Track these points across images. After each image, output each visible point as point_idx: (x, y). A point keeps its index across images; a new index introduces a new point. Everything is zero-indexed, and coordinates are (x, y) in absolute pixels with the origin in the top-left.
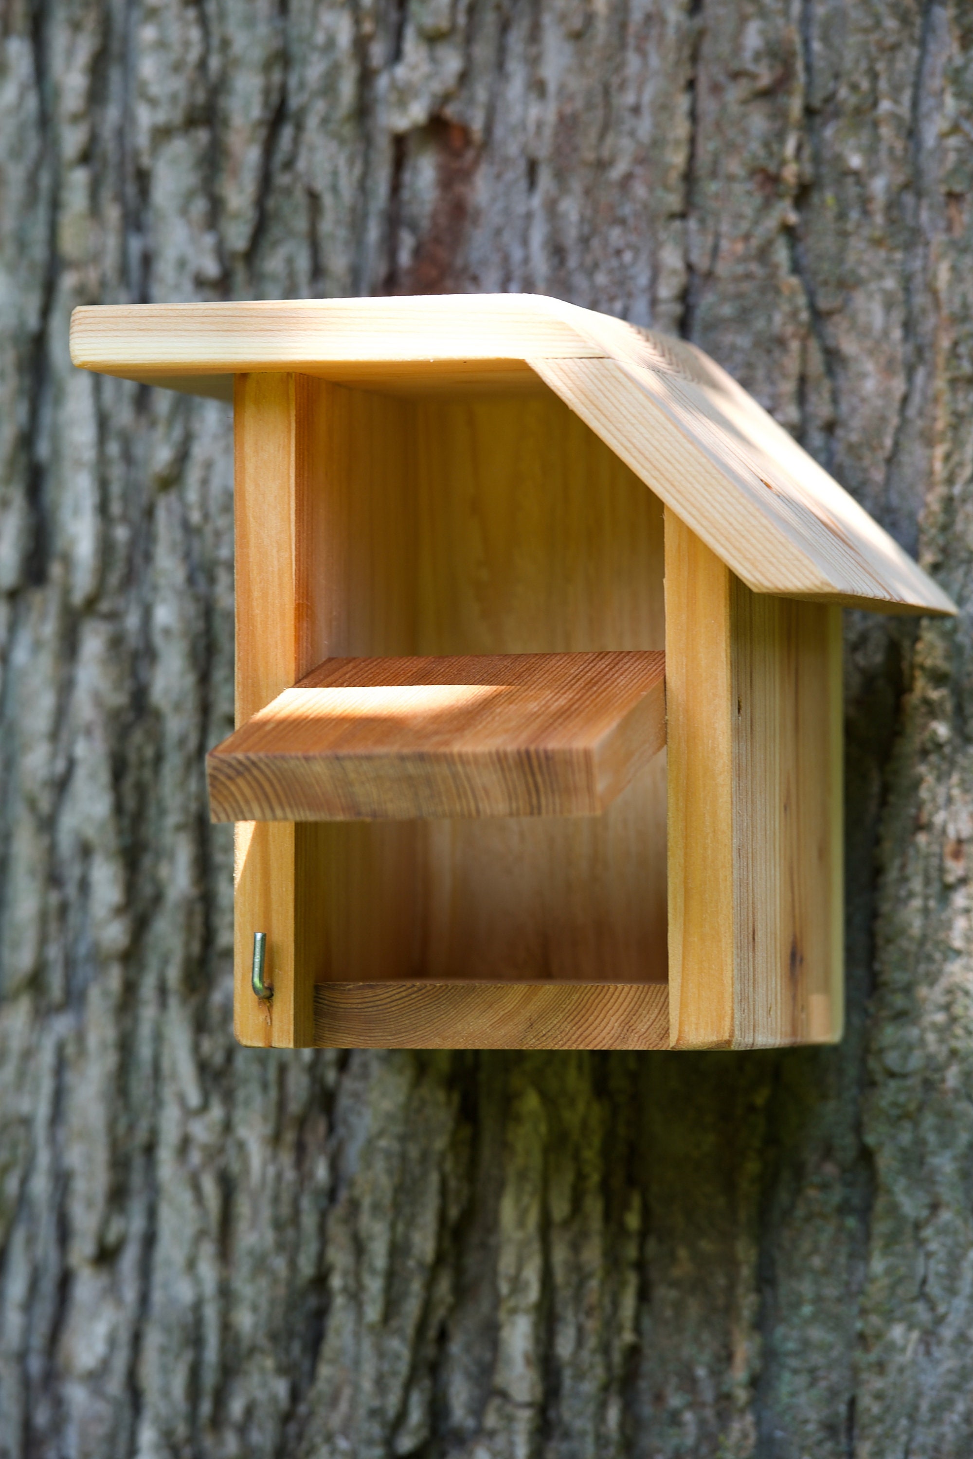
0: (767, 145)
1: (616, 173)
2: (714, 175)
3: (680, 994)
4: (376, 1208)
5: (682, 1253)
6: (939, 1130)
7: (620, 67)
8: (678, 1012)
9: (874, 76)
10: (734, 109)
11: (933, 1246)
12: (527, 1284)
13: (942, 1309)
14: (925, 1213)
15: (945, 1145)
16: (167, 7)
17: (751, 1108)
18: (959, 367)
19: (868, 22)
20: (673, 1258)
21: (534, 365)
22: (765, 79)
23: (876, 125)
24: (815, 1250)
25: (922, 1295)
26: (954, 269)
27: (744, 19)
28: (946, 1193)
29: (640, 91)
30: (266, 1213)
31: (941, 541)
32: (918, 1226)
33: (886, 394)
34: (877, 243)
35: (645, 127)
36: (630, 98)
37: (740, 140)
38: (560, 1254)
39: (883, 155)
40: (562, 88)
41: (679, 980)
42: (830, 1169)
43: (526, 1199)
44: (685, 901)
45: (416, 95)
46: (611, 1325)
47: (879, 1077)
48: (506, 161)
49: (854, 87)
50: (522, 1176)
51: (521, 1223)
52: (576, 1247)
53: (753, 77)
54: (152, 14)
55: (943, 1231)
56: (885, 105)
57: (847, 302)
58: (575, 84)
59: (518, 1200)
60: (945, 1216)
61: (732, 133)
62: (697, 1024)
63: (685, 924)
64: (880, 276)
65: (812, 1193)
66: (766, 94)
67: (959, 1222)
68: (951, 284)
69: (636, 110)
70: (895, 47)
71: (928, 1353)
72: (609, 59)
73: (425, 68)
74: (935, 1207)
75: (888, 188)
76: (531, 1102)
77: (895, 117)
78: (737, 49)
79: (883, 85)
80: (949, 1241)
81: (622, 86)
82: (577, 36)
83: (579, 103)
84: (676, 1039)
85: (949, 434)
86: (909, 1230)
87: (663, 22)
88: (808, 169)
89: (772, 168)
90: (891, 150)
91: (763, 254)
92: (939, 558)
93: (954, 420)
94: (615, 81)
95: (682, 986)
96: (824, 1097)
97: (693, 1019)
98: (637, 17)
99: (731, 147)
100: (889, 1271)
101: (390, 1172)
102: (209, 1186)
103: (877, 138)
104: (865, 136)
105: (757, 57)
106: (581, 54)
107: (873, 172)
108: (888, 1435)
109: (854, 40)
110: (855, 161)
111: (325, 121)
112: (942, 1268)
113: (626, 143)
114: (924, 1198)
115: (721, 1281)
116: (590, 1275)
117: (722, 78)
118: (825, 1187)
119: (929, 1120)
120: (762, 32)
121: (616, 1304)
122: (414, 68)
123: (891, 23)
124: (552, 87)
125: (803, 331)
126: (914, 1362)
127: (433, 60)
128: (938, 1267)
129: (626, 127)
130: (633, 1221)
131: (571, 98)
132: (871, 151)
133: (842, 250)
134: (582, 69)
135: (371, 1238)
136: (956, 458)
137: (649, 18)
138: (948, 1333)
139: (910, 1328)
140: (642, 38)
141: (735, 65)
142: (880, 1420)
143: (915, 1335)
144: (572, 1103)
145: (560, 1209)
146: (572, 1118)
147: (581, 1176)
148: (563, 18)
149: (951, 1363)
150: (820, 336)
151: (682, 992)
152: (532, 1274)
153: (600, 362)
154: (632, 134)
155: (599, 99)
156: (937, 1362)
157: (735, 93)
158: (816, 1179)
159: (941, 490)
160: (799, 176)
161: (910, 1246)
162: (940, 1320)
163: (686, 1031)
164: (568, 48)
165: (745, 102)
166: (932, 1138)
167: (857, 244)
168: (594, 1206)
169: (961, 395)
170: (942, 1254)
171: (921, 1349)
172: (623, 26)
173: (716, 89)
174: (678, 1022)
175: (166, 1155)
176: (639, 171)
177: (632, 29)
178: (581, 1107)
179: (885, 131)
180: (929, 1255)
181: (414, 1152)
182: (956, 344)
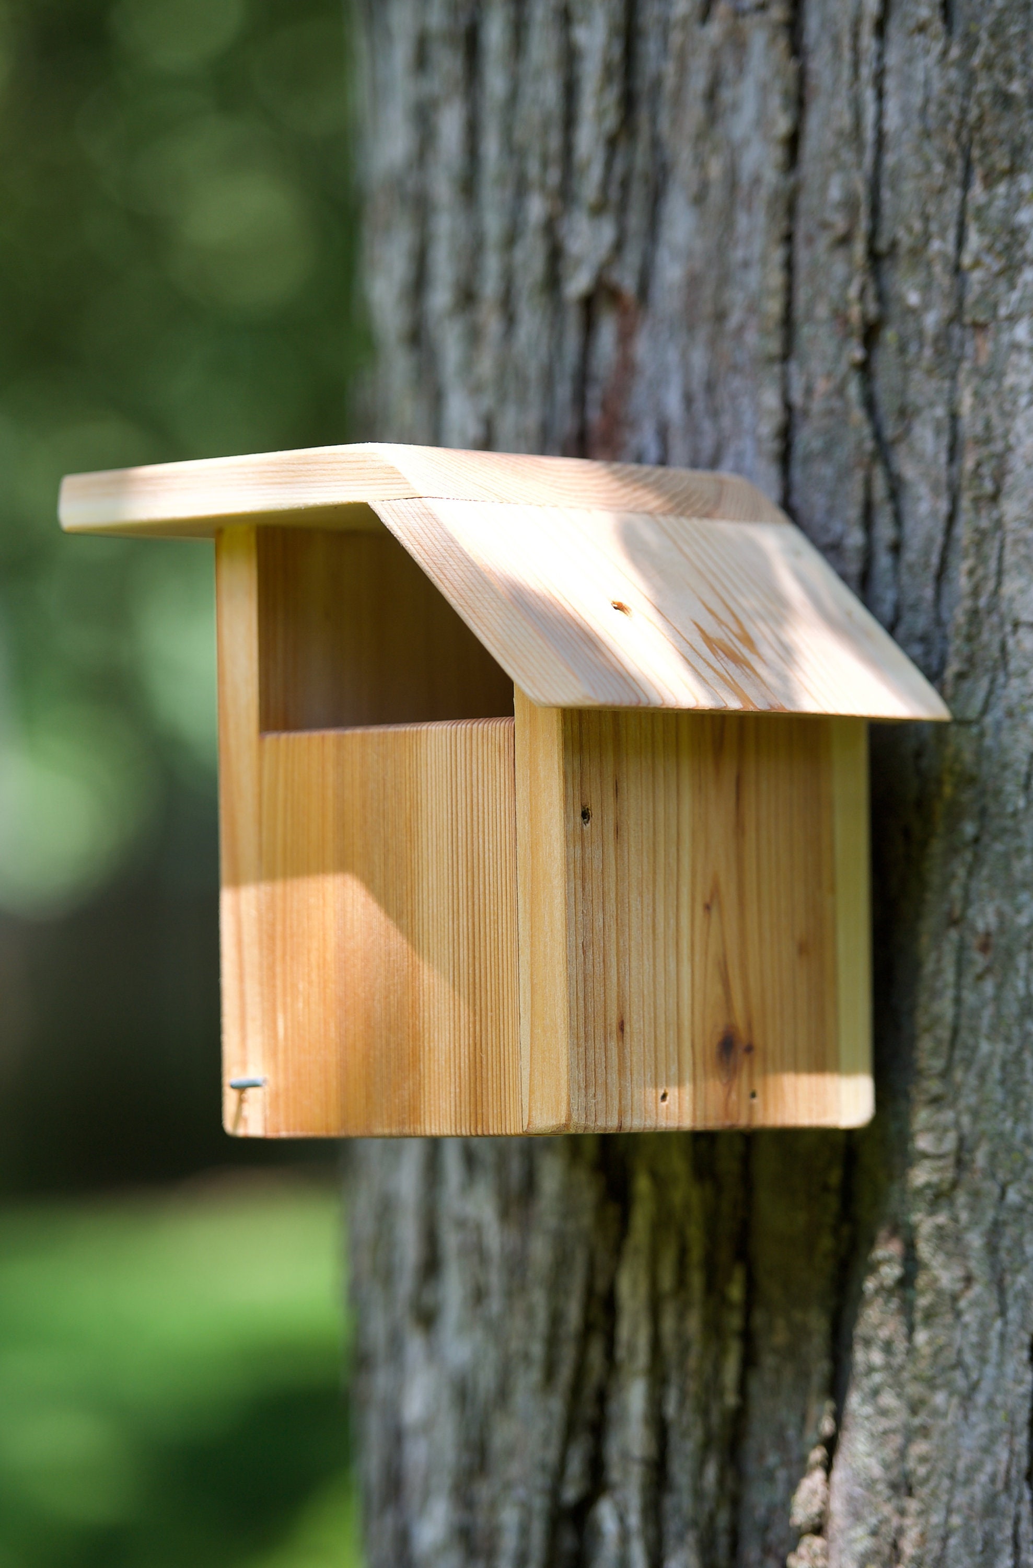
0: (840, 288)
1: (732, 323)
2: (809, 319)
3: (529, 1082)
5: (780, 1323)
6: (972, 1209)
8: (528, 1099)
9: (926, 218)
10: (822, 257)
11: (967, 1318)
13: (974, 1376)
14: (959, 1286)
15: (975, 1222)
17: (825, 1188)
18: (981, 486)
19: (921, 168)
20: (771, 1328)
21: (374, 507)
22: (840, 228)
23: (929, 265)
25: (959, 1364)
26: (976, 394)
27: (827, 175)
28: (976, 1268)
29: (749, 247)
31: (966, 650)
32: (955, 1298)
33: (934, 513)
34: (930, 372)
35: (753, 280)
36: (741, 254)
37: (825, 286)
39: (935, 291)
40: (691, 250)
41: (528, 1069)
44: (532, 995)
45: (585, 264)
46: (712, 1387)
49: (910, 229)
50: (637, 1251)
51: (635, 1293)
52: (681, 1317)
53: (833, 226)
55: (974, 1303)
56: (936, 245)
57: (908, 431)
60: (976, 1289)
61: (820, 280)
62: (541, 1109)
63: (532, 1017)
64: (932, 405)
66: (841, 242)
67: (984, 1296)
68: (974, 408)
69: (746, 265)
70: (942, 190)
71: (966, 1417)
73: (594, 240)
74: (968, 1280)
75: (938, 322)
77: (942, 254)
78: (823, 202)
79: (934, 227)
80: (979, 1313)
81: (734, 244)
82: (697, 200)
83: (702, 263)
84: (527, 1123)
85: (972, 551)
86: (946, 1302)
88: (872, 309)
89: (842, 309)
90: (942, 287)
91: (840, 391)
92: (965, 667)
93: (977, 537)
94: (725, 239)
95: (530, 1075)
97: (539, 1105)
99: (820, 293)
100: (930, 1342)
103: (930, 276)
104: (921, 276)
105: (837, 208)
106: (702, 216)
107: (927, 307)
108: (934, 1494)
109: (911, 185)
110: (913, 299)
112: (974, 1339)
113: (739, 294)
114: (959, 1272)
117: (813, 230)
119: (962, 1198)
120: (841, 184)
121: (717, 1369)
123: (938, 168)
124: (683, 250)
125: (866, 459)
126: (955, 1425)
127: (596, 230)
128: (971, 1337)
129: (739, 281)
130: (736, 1292)
132: (926, 288)
133: (906, 381)
134: (703, 230)
136: (980, 572)
137: (753, 181)
138: (981, 1399)
139: (951, 1394)
140: (749, 199)
141: (820, 218)
142: (926, 1480)
143: (955, 1401)
144: (677, 1183)
145: (667, 1281)
146: (675, 1197)
147: (683, 1252)
148: (686, 185)
149: (983, 1428)
150: (887, 463)
151: (530, 1080)
152: (642, 1341)
153: (420, 501)
154: (744, 286)
155: (715, 259)
156: (973, 1426)
157: (824, 241)
159: (967, 603)
160: (864, 315)
161: (949, 1318)
162: (974, 1387)
163: (534, 1115)
164: (690, 213)
165: (829, 249)
166: (965, 1217)
167: (917, 376)
168: (697, 1278)
169: (984, 513)
170: (974, 1326)
171: (960, 1414)
172: (733, 190)
173: (810, 240)
174: (528, 1107)
176: (750, 320)
178: (683, 1186)
179: (938, 269)
180: (966, 1326)
181: (569, 1229)
182: (979, 465)
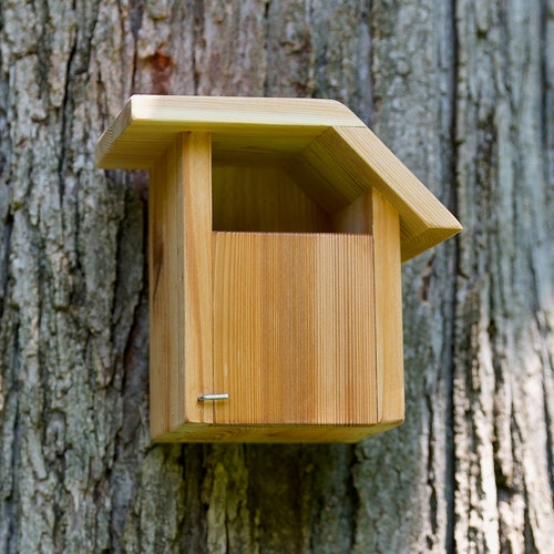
0: (299, 72)
1: (235, 81)
2: (274, 85)
4: (148, 515)
5: (275, 535)
6: (383, 481)
7: (237, 37)
9: (341, 48)
10: (283, 58)
11: (380, 529)
12: (220, 546)
14: (378, 516)
15: (385, 488)
16: (20, 2)
17: (305, 473)
19: (338, 26)
20: (271, 537)
22: (298, 46)
23: (342, 67)
24: (330, 533)
25: (376, 550)
27: (286, 22)
28: (386, 508)
29: (245, 48)
30: (81, 522)
32: (375, 521)
35: (247, 62)
36: (241, 50)
37: (286, 70)
38: (232, 534)
39: (345, 81)
40: (213, 43)
42: (335, 499)
43: (220, 510)
45: (149, 42)
47: (360, 459)
48: (184, 74)
49: (334, 53)
50: (217, 500)
51: (217, 520)
52: (238, 531)
53: (292, 45)
54: (11, 6)
55: (384, 523)
56: (346, 60)
58: (219, 42)
59: (216, 511)
60: (386, 517)
61: (282, 67)
65: (328, 509)
66: (297, 53)
67: (390, 519)
69: (243, 55)
70: (349, 38)
72: (233, 33)
73: (152, 32)
74: (381, 513)
75: (348, 94)
76: (220, 469)
77: (350, 66)
78: (284, 34)
79: (345, 51)
80: (387, 527)
81: (238, 45)
82: (220, 23)
83: (220, 50)
86: (371, 523)
87: (255, 19)
88: (317, 84)
89: (303, 82)
90: (348, 79)
94: (235, 42)
96: (332, 469)
98: (243, 17)
99: (282, 73)
100: (365, 540)
101: (155, 500)
102: (50, 513)
103: (342, 74)
104: (337, 73)
105: (293, 37)
106: (221, 31)
107: (342, 87)
109: (333, 33)
110: (334, 82)
111: (106, 52)
112: (384, 539)
113: (238, 68)
114: (378, 510)
115: (293, 546)
116: (244, 543)
117: (277, 45)
118: (333, 506)
119: (379, 477)
120: (295, 28)
122: (148, 31)
123: (347, 28)
124: (209, 43)
127: (156, 28)
128: (382, 538)
129: (240, 61)
130: (257, 521)
131: (217, 48)
132: (340, 79)
134: (222, 37)
135: (146, 529)
137: (248, 18)
140: (246, 26)
141: (283, 40)
144: (236, 469)
145: (232, 515)
146: (236, 476)
148: (214, 15)
152: (222, 542)
154: (242, 64)
155: (228, 49)
157: (283, 51)
158: (331, 503)
160: (315, 86)
161: (371, 530)
164: (215, 27)
165: (288, 55)
166: (381, 485)
168: (245, 514)
170: (384, 533)
172: (238, 20)
173: (275, 49)
175: (25, 500)
176: (245, 80)
177: (241, 21)
178: (240, 471)
179: (346, 71)
180: (379, 533)
181: (163, 492)
